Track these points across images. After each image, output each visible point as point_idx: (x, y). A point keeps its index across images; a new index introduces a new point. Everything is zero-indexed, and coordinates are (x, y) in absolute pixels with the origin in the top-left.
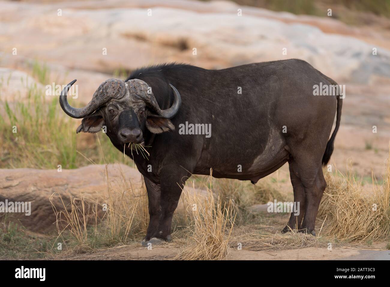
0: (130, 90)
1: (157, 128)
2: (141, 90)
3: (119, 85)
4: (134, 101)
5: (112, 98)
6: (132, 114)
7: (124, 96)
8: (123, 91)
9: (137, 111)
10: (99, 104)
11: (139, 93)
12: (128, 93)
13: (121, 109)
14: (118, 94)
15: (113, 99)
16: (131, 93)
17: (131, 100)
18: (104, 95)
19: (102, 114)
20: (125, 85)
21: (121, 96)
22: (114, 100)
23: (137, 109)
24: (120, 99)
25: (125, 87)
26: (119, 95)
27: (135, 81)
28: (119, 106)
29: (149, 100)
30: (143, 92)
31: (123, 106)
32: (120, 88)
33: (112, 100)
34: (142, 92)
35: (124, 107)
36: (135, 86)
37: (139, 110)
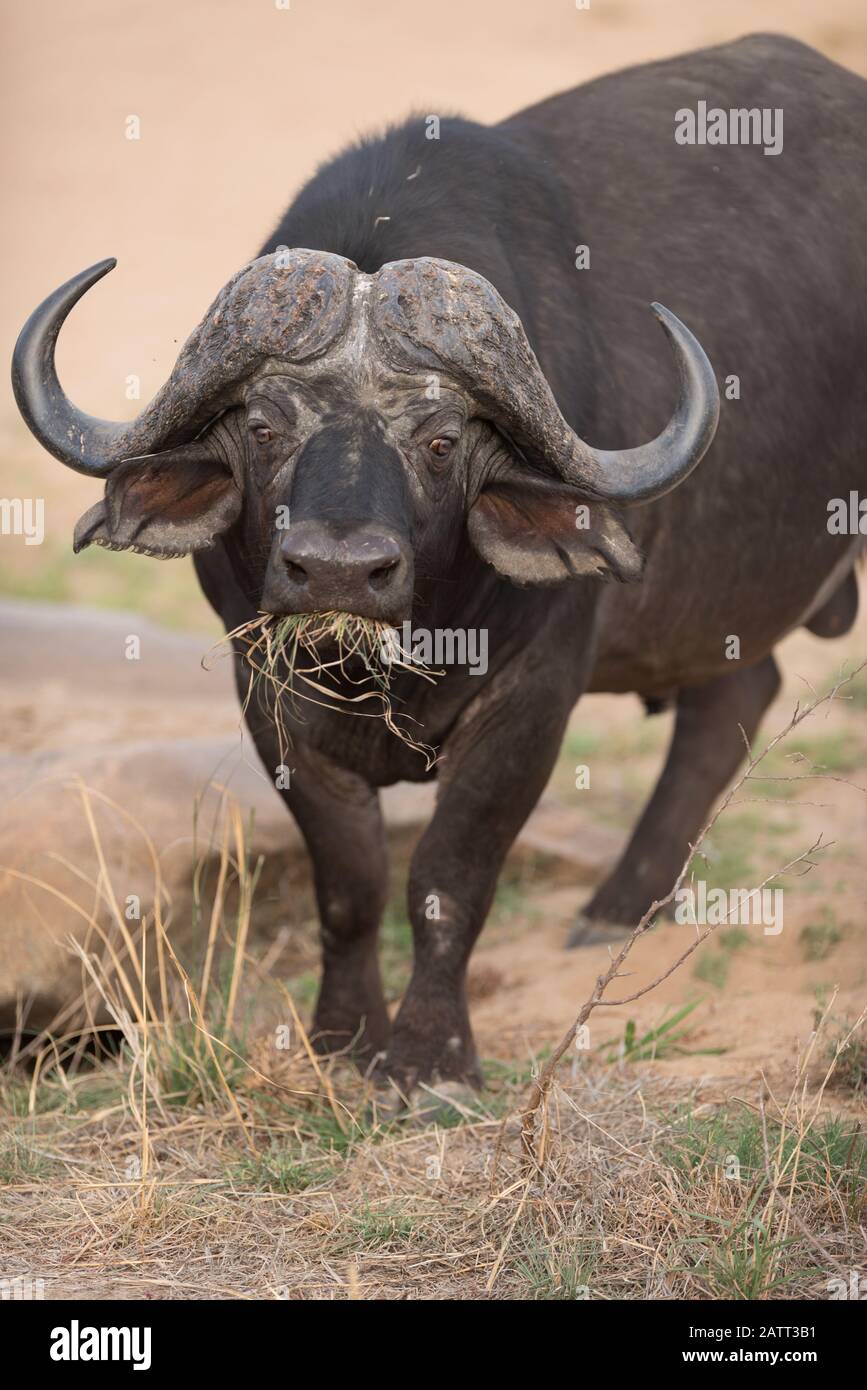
0: (371, 314)
1: (538, 549)
2: (441, 319)
3: (313, 284)
4: (392, 375)
5: (264, 356)
6: (366, 452)
7: (333, 342)
8: (332, 316)
9: (408, 435)
10: (201, 390)
11: (425, 332)
12: (361, 330)
13: (309, 422)
14: (296, 336)
15: (273, 360)
16: (375, 330)
17: (374, 369)
18: (226, 338)
19: (228, 450)
20: (351, 287)
21: (317, 342)
22: (280, 367)
23: (407, 423)
24: (311, 359)
25: (350, 295)
26: (301, 340)
27: (412, 267)
28: (303, 401)
29: (488, 375)
30: (453, 330)
31: (322, 403)
32: (316, 298)
33: (267, 368)
34: (445, 326)
35: (328, 411)
36: (410, 290)
37: (414, 432)
